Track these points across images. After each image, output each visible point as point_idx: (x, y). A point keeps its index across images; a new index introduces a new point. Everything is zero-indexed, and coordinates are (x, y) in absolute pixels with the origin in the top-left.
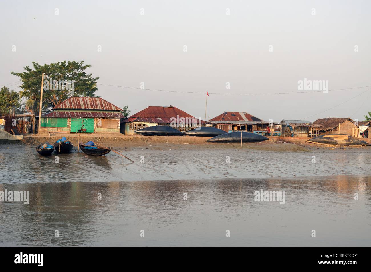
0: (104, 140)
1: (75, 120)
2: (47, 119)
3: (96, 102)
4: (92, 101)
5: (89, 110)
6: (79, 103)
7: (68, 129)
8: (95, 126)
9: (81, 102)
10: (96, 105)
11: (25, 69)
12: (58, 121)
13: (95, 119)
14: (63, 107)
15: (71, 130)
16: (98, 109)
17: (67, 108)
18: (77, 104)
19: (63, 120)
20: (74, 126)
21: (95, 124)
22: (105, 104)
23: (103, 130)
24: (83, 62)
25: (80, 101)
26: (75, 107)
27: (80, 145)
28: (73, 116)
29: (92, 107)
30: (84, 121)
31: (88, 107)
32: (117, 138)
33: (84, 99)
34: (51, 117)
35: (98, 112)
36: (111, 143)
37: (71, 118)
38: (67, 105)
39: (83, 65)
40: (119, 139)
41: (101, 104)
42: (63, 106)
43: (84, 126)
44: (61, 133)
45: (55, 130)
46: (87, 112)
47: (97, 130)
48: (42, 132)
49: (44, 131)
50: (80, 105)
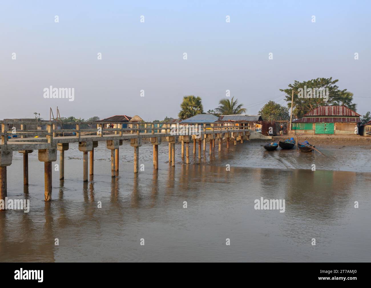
0: (334, 140)
1: (319, 124)
2: (297, 124)
3: (339, 109)
4: (336, 109)
5: (331, 116)
6: (325, 111)
7: (313, 131)
8: (335, 129)
9: (326, 111)
10: (339, 111)
11: (289, 86)
12: (305, 125)
13: (335, 123)
14: (311, 115)
15: (315, 132)
16: (339, 115)
17: (314, 115)
18: (322, 111)
19: (309, 124)
20: (318, 129)
21: (335, 127)
22: (346, 111)
23: (342, 132)
24: (332, 77)
25: (326, 109)
26: (321, 114)
27: (298, 144)
28: (317, 121)
29: (334, 114)
30: (326, 125)
31: (331, 114)
32: (346, 138)
33: (329, 107)
34: (300, 123)
35: (339, 117)
36: (340, 142)
37: (315, 123)
38: (315, 113)
39: (332, 80)
40: (347, 140)
41: (342, 111)
42: (311, 113)
43: (326, 129)
44: (307, 134)
45: (303, 132)
46: (330, 117)
47: (337, 132)
48: (291, 133)
49: (292, 133)
50: (325, 113)
